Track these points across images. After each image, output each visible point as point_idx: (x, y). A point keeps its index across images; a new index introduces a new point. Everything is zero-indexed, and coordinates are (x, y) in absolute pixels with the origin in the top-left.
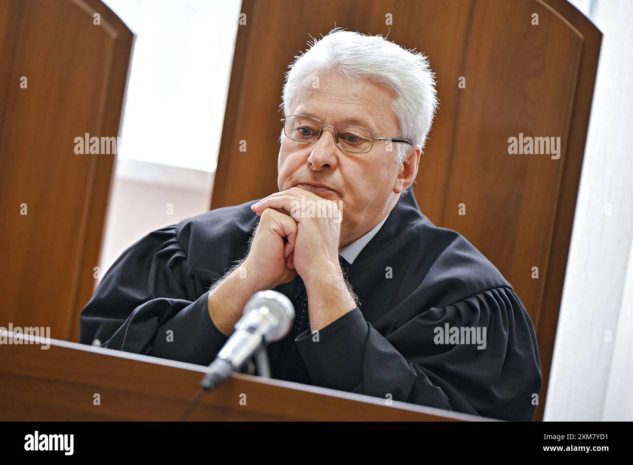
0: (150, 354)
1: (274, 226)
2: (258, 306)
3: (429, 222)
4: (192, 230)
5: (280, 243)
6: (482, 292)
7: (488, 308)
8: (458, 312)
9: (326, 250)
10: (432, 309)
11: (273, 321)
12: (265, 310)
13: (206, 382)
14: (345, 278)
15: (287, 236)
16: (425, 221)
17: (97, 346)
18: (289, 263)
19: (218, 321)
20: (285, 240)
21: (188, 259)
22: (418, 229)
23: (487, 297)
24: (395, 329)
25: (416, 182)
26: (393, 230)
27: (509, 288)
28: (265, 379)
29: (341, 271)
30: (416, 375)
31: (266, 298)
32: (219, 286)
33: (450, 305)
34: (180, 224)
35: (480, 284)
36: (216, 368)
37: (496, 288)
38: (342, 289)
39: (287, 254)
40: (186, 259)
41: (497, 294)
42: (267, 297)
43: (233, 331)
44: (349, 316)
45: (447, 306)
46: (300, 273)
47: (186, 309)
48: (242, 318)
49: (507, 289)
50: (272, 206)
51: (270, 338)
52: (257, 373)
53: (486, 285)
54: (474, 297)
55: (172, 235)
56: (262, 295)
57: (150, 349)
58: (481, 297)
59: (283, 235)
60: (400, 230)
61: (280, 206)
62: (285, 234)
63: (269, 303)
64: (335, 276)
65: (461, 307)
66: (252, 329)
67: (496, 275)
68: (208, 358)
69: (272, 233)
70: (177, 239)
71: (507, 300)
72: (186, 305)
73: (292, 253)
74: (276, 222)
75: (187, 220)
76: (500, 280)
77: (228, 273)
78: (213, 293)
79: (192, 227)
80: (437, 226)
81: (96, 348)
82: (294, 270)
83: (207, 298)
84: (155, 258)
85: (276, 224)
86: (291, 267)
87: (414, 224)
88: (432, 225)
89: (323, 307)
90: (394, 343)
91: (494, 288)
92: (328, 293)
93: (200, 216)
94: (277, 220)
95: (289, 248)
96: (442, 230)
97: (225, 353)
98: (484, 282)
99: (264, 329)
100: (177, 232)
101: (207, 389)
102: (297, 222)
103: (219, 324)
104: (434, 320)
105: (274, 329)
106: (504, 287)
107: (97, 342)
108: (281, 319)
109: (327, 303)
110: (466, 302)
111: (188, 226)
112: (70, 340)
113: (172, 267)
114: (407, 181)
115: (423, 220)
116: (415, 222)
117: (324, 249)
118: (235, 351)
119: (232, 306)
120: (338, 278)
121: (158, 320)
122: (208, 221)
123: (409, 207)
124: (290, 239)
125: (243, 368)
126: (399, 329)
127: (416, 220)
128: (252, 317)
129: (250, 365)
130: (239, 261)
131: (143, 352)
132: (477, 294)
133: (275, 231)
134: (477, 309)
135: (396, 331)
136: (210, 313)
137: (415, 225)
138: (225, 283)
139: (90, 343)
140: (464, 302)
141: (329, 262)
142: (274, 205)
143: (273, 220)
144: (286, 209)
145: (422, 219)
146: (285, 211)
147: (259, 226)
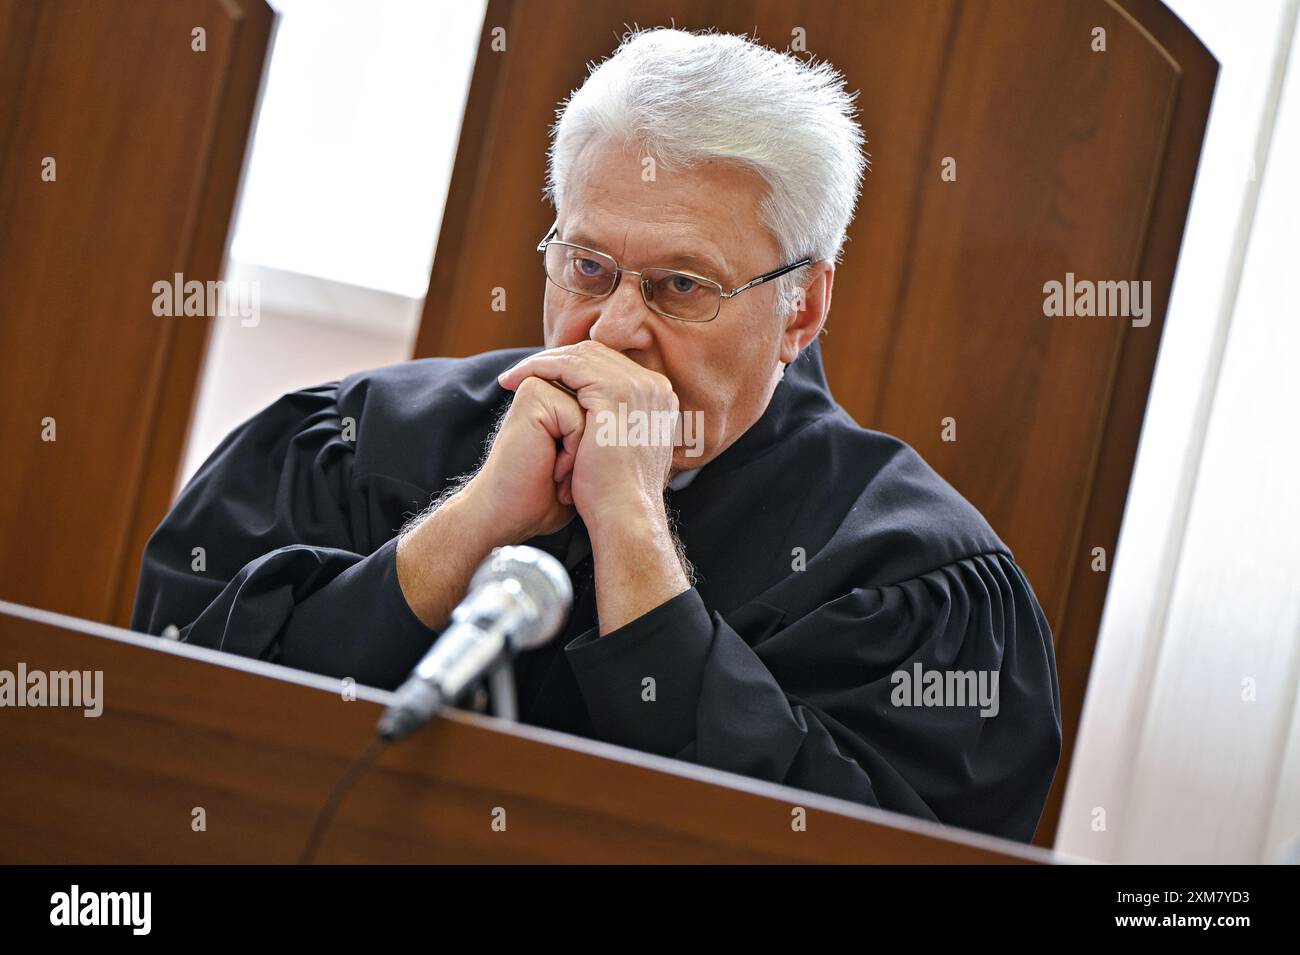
0: (277, 661)
1: (541, 413)
2: (500, 577)
3: (849, 418)
4: (368, 396)
5: (548, 448)
6: (956, 562)
7: (967, 597)
8: (906, 599)
9: (639, 471)
10: (856, 591)
11: (529, 608)
12: (513, 586)
13: (388, 724)
14: (672, 529)
15: (563, 436)
16: (839, 415)
17: (170, 638)
18: (562, 492)
19: (417, 597)
20: (559, 442)
21: (357, 453)
22: (826, 428)
23: (965, 572)
24: (781, 627)
25: (826, 332)
26: (778, 427)
27: (1007, 555)
28: (506, 723)
29: (665, 515)
30: (805, 730)
31: (517, 562)
32: (419, 527)
33: (891, 585)
34: (347, 382)
35: (953, 545)
36: (411, 696)
37: (982, 555)
38: (664, 549)
39: (559, 475)
40: (353, 452)
41: (985, 566)
42: (519, 558)
43: (446, 623)
44: (676, 605)
45: (888, 586)
46: (583, 513)
47: (351, 571)
48: (467, 599)
49: (1004, 557)
50: (539, 374)
51: (520, 642)
52: (490, 710)
53: (962, 548)
54: (939, 572)
55: (328, 402)
56: (507, 554)
57: (276, 650)
58: (953, 571)
59: (557, 435)
60: (792, 427)
61: (554, 373)
62: (560, 432)
63: (521, 572)
64: (653, 524)
65: (914, 590)
66: (485, 623)
67: (981, 528)
68: (395, 676)
69: (533, 425)
70: (337, 409)
71: (1004, 580)
72: (353, 561)
73: (570, 472)
74: (544, 405)
75: (360, 374)
76: (992, 539)
77: (439, 500)
78: (405, 541)
79: (369, 390)
80: (863, 426)
81: (169, 643)
82: (572, 508)
83: (393, 552)
84: (291, 446)
85: (544, 411)
86: (566, 501)
87: (819, 419)
88: (853, 425)
89: (623, 584)
90: (769, 661)
91: (978, 555)
92: (633, 558)
93: (388, 370)
94: (548, 402)
95: (565, 459)
96: (874, 435)
97: (429, 667)
98: (959, 542)
99: (509, 624)
100: (338, 395)
101: (388, 738)
102: (584, 411)
103: (417, 605)
104: (859, 614)
105: (527, 625)
106: (998, 552)
107: (172, 631)
108: (544, 604)
109: (632, 577)
110: (921, 579)
111: (363, 387)
112: (114, 622)
113: (325, 467)
114: (808, 331)
115: (836, 414)
116: (820, 416)
117: (634, 468)
118: (450, 664)
119: (444, 568)
120: (659, 528)
121: (294, 591)
122: (403, 381)
123: (810, 385)
124: (568, 443)
125: (464, 700)
126: (786, 630)
127: (823, 411)
128: (486, 597)
129: (478, 693)
130: (461, 478)
131: (263, 656)
132: (946, 565)
133: (541, 422)
134: (946, 597)
135: (781, 633)
136: (400, 581)
137: (820, 421)
138: (431, 522)
139: (158, 632)
140: (898, 589)
141: (643, 495)
142: (544, 371)
143: (540, 401)
144: (564, 381)
145: (834, 411)
146: (564, 384)
147: (510, 410)
